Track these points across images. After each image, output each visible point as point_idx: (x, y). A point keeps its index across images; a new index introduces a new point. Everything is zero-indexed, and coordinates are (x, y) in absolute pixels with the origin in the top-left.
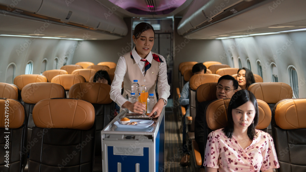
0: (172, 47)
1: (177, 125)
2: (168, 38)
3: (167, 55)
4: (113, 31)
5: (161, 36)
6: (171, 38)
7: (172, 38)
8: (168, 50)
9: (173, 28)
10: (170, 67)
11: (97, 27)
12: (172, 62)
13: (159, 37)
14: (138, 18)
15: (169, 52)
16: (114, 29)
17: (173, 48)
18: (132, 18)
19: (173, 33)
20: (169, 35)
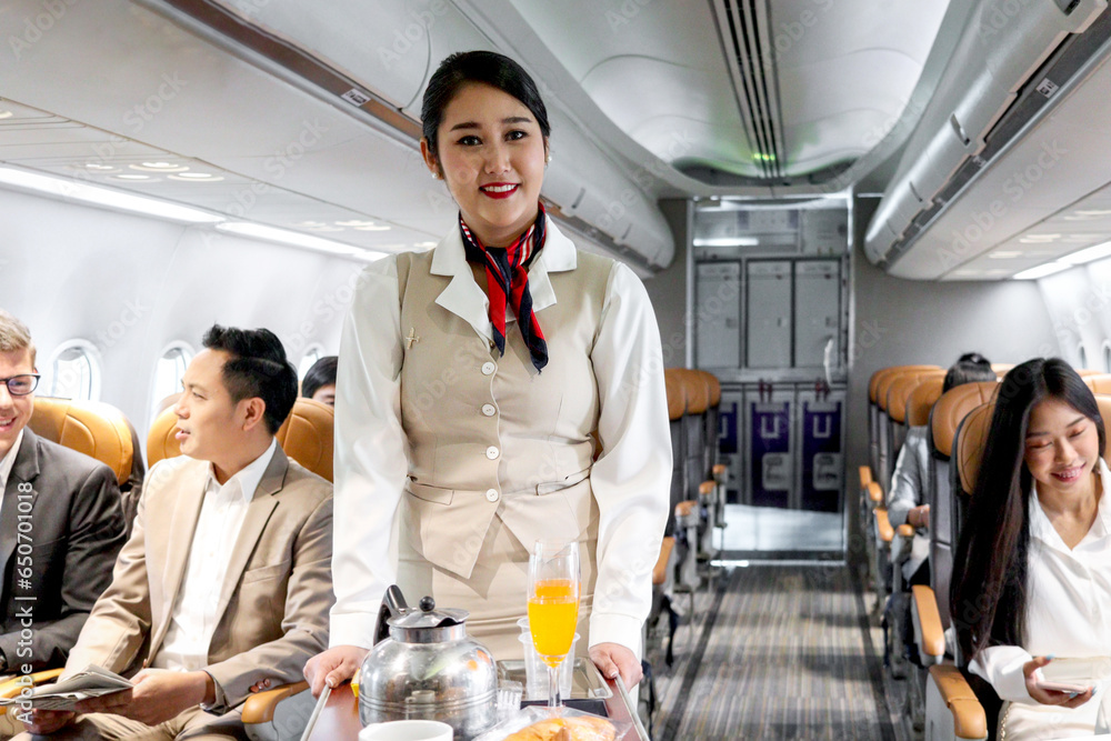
0: (842, 314)
1: (861, 603)
2: (828, 277)
3: (826, 345)
4: (624, 237)
5: (801, 267)
6: (840, 275)
7: (844, 276)
8: (828, 321)
9: (850, 241)
10: (836, 389)
11: (574, 207)
12: (842, 371)
13: (793, 275)
14: (714, 198)
15: (834, 331)
16: (628, 231)
17: (847, 314)
18: (691, 199)
19: (848, 257)
20: (834, 266)
